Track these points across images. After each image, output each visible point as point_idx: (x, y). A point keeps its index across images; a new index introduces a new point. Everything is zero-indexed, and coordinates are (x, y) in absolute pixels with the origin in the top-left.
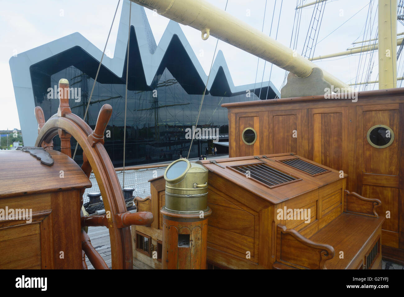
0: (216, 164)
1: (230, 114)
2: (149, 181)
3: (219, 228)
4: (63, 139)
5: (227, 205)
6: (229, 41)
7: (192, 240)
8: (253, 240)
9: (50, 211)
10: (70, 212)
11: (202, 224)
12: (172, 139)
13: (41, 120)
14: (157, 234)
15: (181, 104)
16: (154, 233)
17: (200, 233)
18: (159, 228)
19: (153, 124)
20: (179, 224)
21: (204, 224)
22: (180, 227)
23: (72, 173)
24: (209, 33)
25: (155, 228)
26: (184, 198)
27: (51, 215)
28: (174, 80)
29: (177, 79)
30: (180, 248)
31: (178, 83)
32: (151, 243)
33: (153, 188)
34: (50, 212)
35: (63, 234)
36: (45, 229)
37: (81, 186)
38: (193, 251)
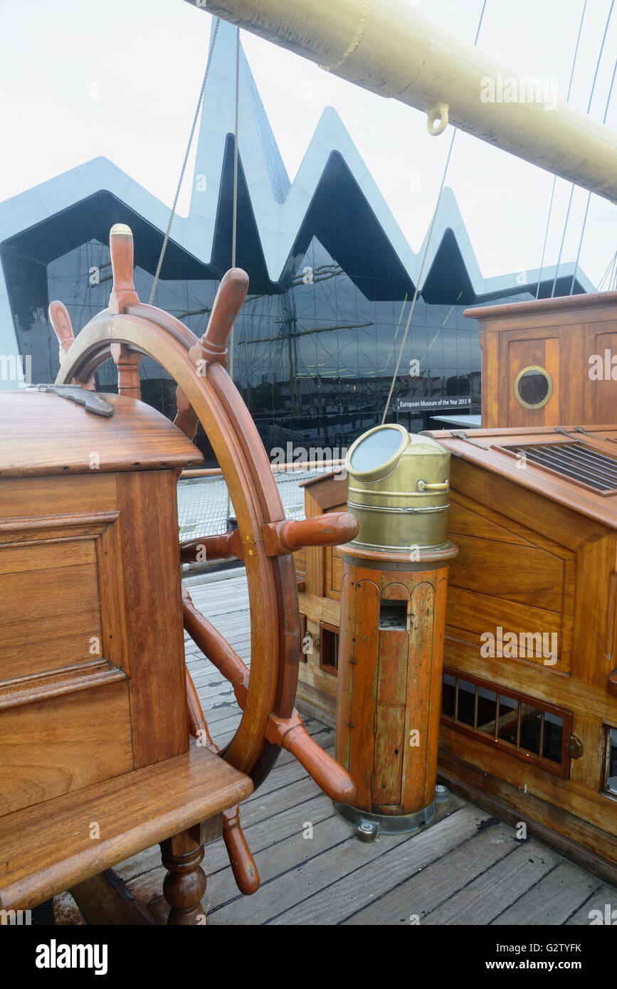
0: (466, 440)
1: (486, 333)
2: (301, 486)
3: (473, 591)
4: (123, 367)
5: (494, 536)
6: (494, 138)
7: (412, 615)
8: (558, 619)
9: (116, 513)
10: (158, 522)
11: (436, 578)
12: (329, 409)
13: (64, 330)
14: (319, 609)
15: (350, 324)
16: (312, 605)
17: (432, 599)
18: (324, 595)
19: (284, 376)
20: (383, 577)
21: (439, 577)
22: (385, 584)
23: (159, 433)
24: (446, 116)
25: (316, 594)
26: (394, 516)
27: (118, 522)
28: (333, 266)
29: (341, 264)
30: (385, 632)
31: (344, 273)
32: (306, 630)
33: (311, 500)
34: (117, 516)
35: (144, 568)
36: (106, 553)
37: (181, 461)
38: (413, 640)
